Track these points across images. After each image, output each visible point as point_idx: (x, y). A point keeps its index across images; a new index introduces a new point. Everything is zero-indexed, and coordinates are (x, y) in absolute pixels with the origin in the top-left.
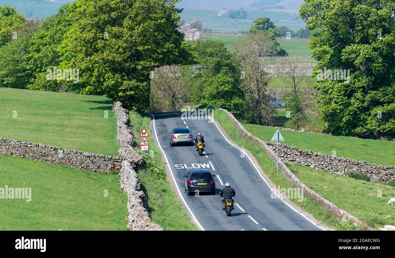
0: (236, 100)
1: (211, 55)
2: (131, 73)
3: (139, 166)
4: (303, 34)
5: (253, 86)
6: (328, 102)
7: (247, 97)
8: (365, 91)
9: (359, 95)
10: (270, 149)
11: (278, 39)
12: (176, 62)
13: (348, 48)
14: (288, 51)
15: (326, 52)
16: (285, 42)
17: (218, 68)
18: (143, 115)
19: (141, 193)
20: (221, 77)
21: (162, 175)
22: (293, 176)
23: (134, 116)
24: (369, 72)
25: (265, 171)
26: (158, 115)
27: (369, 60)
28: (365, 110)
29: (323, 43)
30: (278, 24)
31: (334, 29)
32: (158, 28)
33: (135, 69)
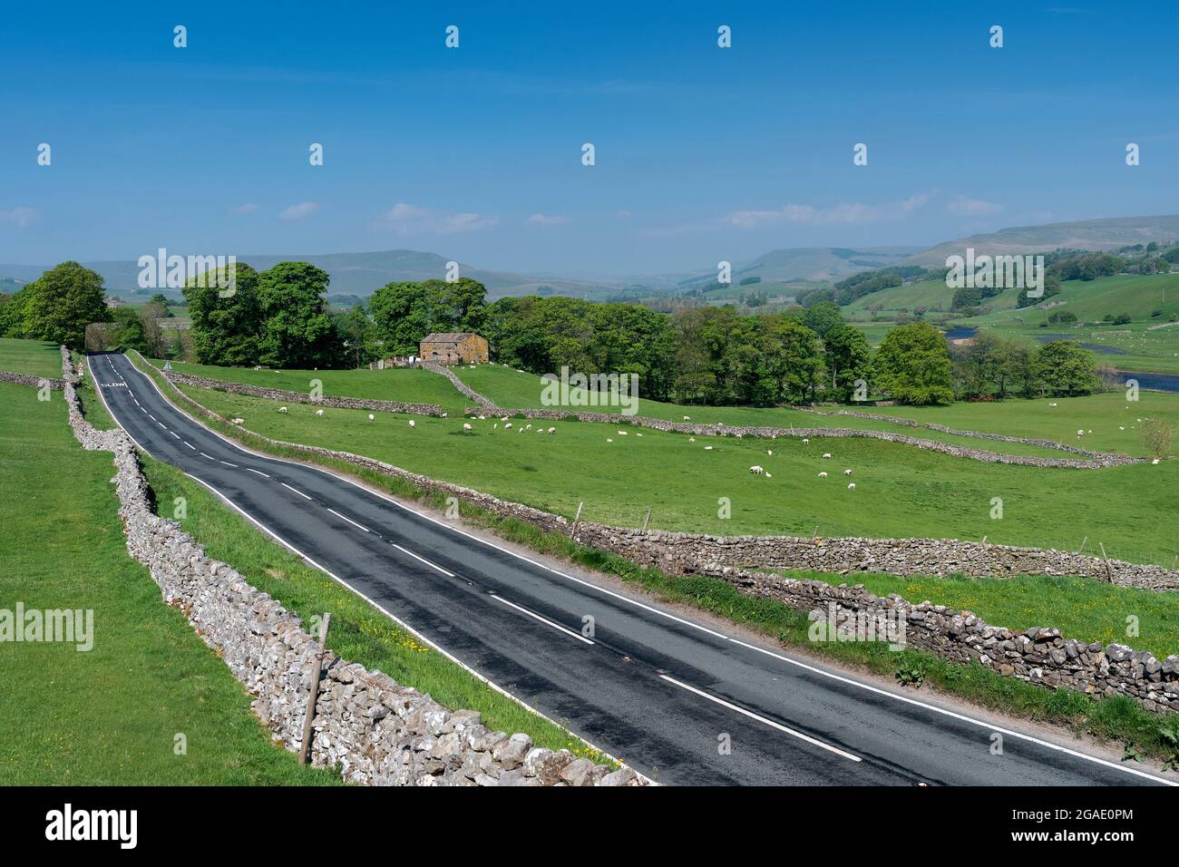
0: (142, 344)
1: (125, 316)
2: (74, 327)
3: (76, 386)
4: (184, 304)
5: (152, 335)
6: (200, 345)
7: (149, 341)
8: (223, 338)
9: (219, 340)
10: (163, 374)
11: (168, 308)
12: (102, 321)
13: (214, 313)
14: (175, 314)
15: (198, 315)
16: (172, 309)
17: (130, 325)
18: (81, 353)
19: (78, 403)
20: (132, 330)
21: (93, 391)
22: (178, 390)
23: (74, 354)
24: (225, 327)
25: (161, 388)
26: (91, 353)
27: (226, 320)
28: (222, 349)
29: (196, 309)
30: (168, 298)
31: (203, 300)
32: (90, 300)
33: (74, 325)
